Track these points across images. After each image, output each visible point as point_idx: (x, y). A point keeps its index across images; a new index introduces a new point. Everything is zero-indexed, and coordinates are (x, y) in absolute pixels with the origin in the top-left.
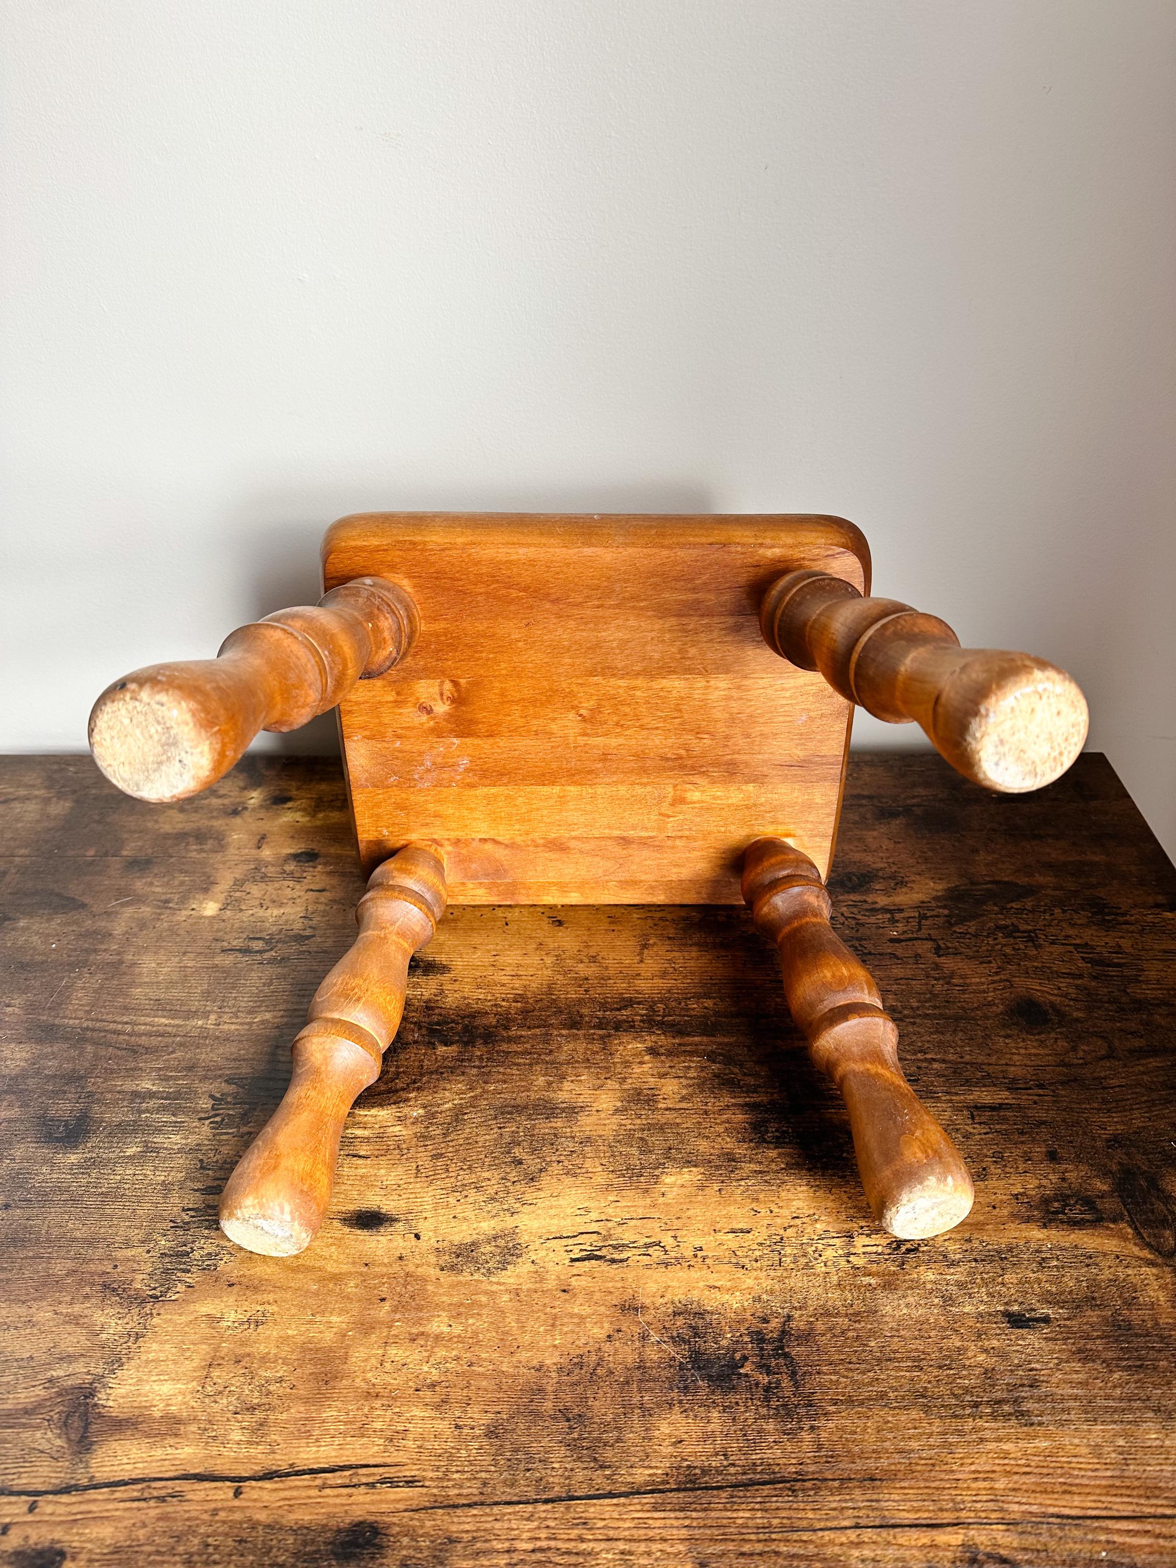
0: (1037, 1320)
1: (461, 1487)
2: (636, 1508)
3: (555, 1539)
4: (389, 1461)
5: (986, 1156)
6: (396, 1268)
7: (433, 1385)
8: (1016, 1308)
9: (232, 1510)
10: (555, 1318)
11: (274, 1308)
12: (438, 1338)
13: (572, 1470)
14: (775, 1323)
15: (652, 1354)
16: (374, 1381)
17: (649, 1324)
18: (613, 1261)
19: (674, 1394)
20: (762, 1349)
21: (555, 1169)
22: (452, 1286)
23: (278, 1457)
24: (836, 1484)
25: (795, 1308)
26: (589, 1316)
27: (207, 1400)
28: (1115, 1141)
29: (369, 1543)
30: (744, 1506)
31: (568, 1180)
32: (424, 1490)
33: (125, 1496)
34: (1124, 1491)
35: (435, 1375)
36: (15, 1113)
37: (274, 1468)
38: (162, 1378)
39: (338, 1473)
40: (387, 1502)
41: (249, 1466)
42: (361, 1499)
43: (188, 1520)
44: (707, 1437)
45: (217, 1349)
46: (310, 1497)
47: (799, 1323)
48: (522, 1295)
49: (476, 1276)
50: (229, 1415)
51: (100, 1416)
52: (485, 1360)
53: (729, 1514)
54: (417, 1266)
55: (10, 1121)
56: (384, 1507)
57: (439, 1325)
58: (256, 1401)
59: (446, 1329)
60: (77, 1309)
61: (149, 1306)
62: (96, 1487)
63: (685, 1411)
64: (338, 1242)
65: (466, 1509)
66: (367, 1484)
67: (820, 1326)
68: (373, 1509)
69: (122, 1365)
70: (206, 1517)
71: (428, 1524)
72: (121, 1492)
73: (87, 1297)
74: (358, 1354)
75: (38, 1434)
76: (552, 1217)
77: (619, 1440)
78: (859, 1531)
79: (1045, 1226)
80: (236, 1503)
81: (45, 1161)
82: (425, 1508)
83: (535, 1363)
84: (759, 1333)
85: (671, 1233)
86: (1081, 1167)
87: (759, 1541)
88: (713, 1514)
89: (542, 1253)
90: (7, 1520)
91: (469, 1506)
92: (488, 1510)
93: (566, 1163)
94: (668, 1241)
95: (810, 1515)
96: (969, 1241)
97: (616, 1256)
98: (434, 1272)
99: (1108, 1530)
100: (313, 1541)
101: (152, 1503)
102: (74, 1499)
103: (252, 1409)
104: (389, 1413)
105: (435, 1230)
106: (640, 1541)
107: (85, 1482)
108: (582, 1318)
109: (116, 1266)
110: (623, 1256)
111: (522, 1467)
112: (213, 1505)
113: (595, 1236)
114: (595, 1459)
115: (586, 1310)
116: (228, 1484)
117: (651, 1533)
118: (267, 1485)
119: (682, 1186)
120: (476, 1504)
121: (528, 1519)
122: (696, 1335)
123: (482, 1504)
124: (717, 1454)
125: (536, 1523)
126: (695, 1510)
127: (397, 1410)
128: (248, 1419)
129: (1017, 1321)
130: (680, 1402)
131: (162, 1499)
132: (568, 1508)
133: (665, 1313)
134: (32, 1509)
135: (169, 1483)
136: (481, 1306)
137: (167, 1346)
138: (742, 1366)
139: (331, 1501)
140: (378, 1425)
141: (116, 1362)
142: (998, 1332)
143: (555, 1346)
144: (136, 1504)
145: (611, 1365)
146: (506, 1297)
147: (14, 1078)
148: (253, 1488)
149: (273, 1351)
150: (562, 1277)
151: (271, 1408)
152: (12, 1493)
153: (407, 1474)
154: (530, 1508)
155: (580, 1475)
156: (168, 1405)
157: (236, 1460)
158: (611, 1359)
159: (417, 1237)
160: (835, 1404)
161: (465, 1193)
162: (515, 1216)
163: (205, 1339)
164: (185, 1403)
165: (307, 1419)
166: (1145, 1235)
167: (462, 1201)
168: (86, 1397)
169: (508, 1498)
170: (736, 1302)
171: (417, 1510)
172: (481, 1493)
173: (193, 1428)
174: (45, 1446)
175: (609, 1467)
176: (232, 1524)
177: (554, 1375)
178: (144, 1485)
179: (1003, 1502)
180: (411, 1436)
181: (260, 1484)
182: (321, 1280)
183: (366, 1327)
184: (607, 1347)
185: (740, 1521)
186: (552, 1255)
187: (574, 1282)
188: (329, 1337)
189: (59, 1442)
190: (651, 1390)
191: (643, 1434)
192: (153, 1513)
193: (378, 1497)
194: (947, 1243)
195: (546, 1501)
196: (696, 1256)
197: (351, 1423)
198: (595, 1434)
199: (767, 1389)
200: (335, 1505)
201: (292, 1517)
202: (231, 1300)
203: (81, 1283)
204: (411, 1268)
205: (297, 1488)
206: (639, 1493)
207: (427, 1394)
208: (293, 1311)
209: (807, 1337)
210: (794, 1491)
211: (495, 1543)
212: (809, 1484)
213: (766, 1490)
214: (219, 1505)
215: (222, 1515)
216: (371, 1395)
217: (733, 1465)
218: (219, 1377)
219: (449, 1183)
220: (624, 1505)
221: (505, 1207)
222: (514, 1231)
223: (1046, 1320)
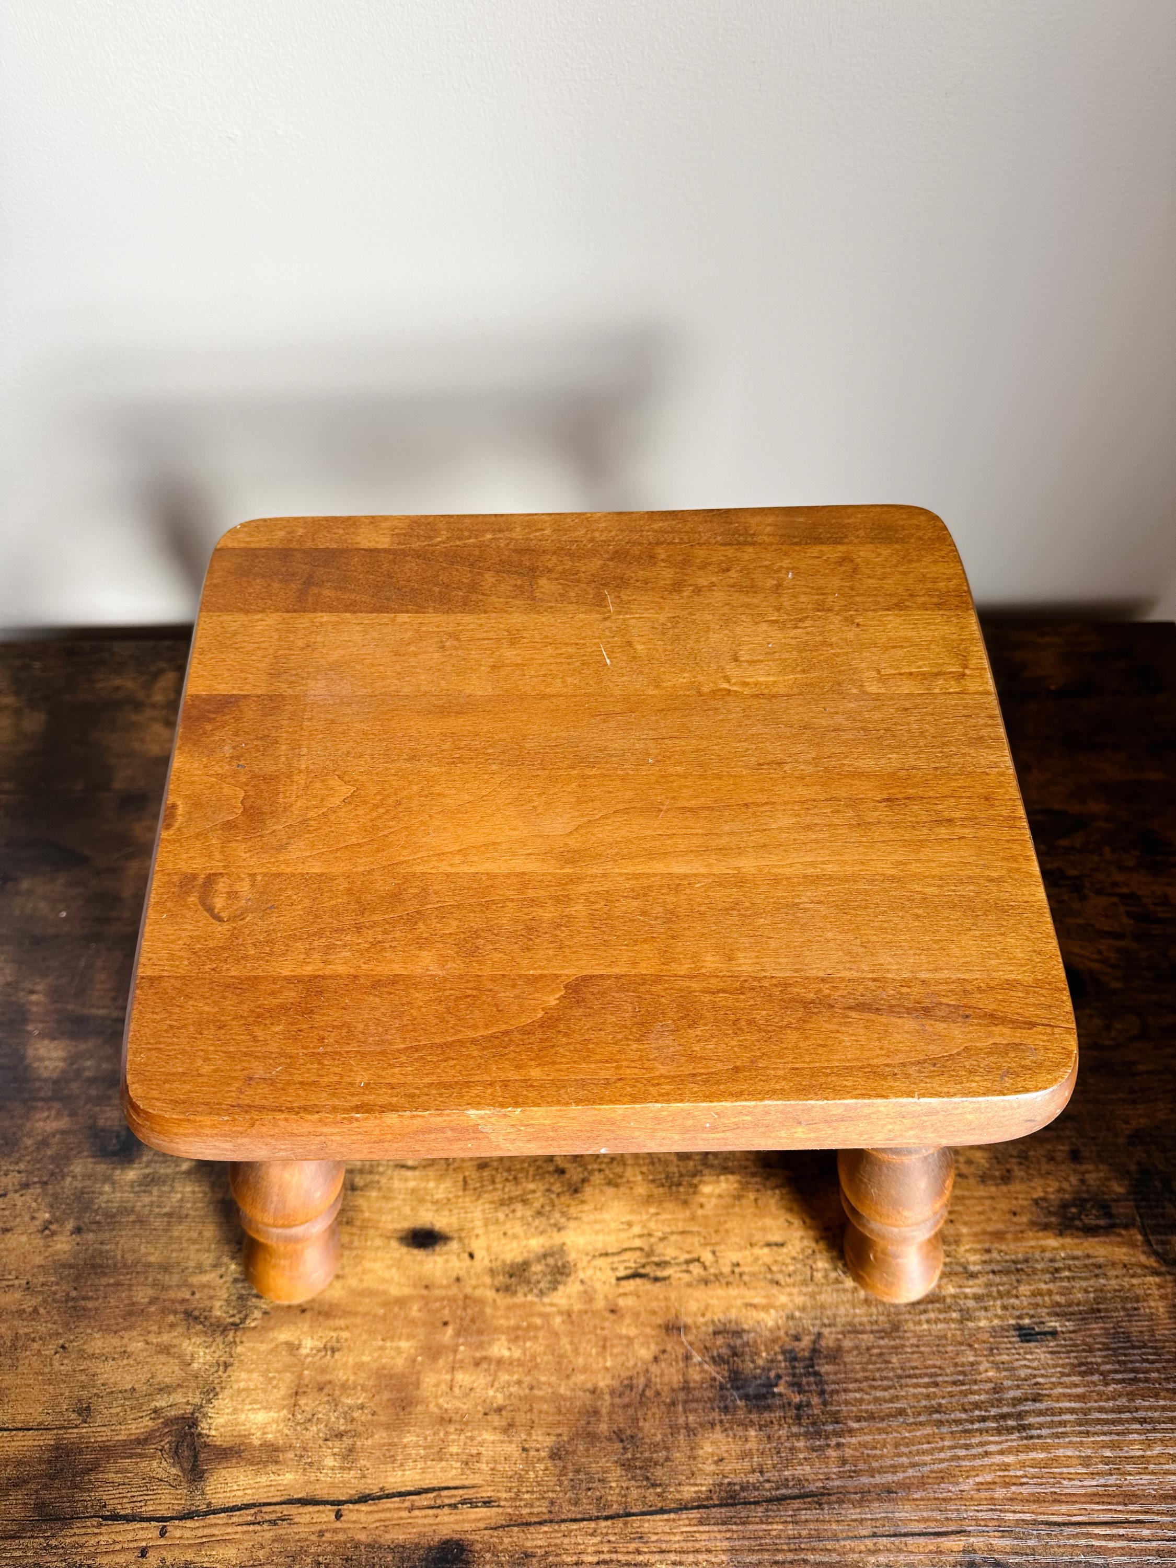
0: (1045, 1333)
1: (532, 1506)
2: (684, 1523)
3: (616, 1552)
4: (466, 1483)
5: (1012, 1156)
6: (454, 1290)
7: (499, 1410)
8: (1027, 1321)
9: (335, 1531)
10: (605, 1339)
11: (345, 1335)
12: (500, 1362)
13: (628, 1488)
14: (806, 1342)
15: (695, 1375)
16: (446, 1406)
17: (691, 1344)
18: (656, 1279)
19: (715, 1415)
20: (794, 1368)
21: (597, 1178)
22: (510, 1308)
23: (369, 1481)
24: (858, 1497)
25: (825, 1325)
26: (636, 1337)
27: (298, 1428)
28: (1137, 1137)
29: (456, 1559)
30: (777, 1519)
31: (610, 1191)
32: (500, 1510)
33: (241, 1520)
34: (1106, 1500)
35: (500, 1399)
36: (63, 1123)
37: (367, 1492)
38: (255, 1406)
39: (424, 1496)
40: (469, 1521)
41: (345, 1491)
42: (446, 1519)
43: (298, 1541)
44: (744, 1455)
45: (300, 1377)
46: (401, 1518)
47: (829, 1339)
48: (574, 1317)
49: (530, 1298)
50: (321, 1442)
51: (206, 1445)
52: (544, 1384)
53: (764, 1527)
54: (475, 1288)
55: (63, 1132)
56: (467, 1526)
57: (500, 1349)
58: (342, 1428)
59: (506, 1353)
60: (165, 1338)
61: (231, 1334)
62: (215, 1512)
63: (726, 1430)
64: (398, 1264)
65: (538, 1527)
66: (450, 1505)
67: (847, 1344)
68: (457, 1528)
69: (217, 1394)
70: (314, 1538)
71: (506, 1540)
72: (237, 1517)
73: (172, 1326)
74: (429, 1380)
75: (155, 1464)
76: (597, 1233)
77: (667, 1459)
78: (875, 1540)
79: (1061, 1234)
80: (338, 1525)
81: (108, 1179)
82: (502, 1526)
83: (589, 1386)
84: (791, 1351)
85: (709, 1248)
86: (1101, 1167)
87: (790, 1551)
88: (751, 1527)
89: (590, 1272)
90: (144, 1544)
91: (540, 1523)
92: (556, 1527)
93: (607, 1172)
94: (707, 1257)
95: (834, 1526)
96: (988, 1251)
97: (659, 1274)
98: (490, 1294)
99: (1088, 1535)
100: (409, 1559)
101: (265, 1526)
102: (197, 1524)
103: (340, 1435)
104: (463, 1437)
105: (488, 1249)
106: (688, 1553)
107: (203, 1508)
108: (630, 1340)
109: (193, 1294)
110: (665, 1273)
111: (584, 1486)
112: (318, 1528)
113: (638, 1253)
114: (647, 1479)
115: (632, 1332)
116: (329, 1507)
117: (697, 1545)
118: (363, 1507)
119: (720, 1196)
120: (545, 1521)
121: (592, 1535)
122: (735, 1354)
123: (551, 1521)
124: (753, 1471)
125: (599, 1538)
126: (735, 1524)
127: (469, 1434)
128: (338, 1446)
129: (1026, 1335)
130: (721, 1422)
131: (273, 1523)
132: (625, 1524)
133: (707, 1333)
134: (163, 1533)
135: (277, 1508)
136: (537, 1328)
137: (255, 1375)
138: (776, 1385)
139: (420, 1521)
140: (454, 1449)
141: (211, 1392)
142: (1009, 1346)
143: (607, 1369)
144: (251, 1528)
145: (659, 1387)
146: (558, 1320)
147: (56, 1082)
148: (351, 1511)
149: (352, 1378)
150: (610, 1297)
151: (357, 1435)
152: (143, 1520)
153: (484, 1495)
154: (593, 1525)
155: (635, 1493)
156: (264, 1433)
157: (333, 1485)
158: (658, 1380)
159: (471, 1256)
160: (859, 1421)
161: (512, 1207)
162: (562, 1232)
163: (287, 1368)
164: (280, 1431)
165: (390, 1444)
166: (1153, 1242)
167: (511, 1215)
168: (190, 1427)
169: (573, 1516)
170: (770, 1319)
171: (495, 1529)
172: (550, 1512)
173: (290, 1455)
174: (162, 1474)
175: (660, 1485)
176: (338, 1544)
177: (607, 1397)
178: (256, 1510)
179: (1001, 1511)
180: (484, 1459)
181: (357, 1507)
182: (385, 1304)
183: (433, 1352)
184: (654, 1369)
185: (774, 1533)
186: (599, 1274)
187: (621, 1302)
188: (400, 1363)
189: (174, 1471)
190: (696, 1411)
191: (688, 1453)
192: (268, 1535)
193: (461, 1517)
194: (967, 1255)
195: (607, 1518)
196: (733, 1272)
197: (430, 1447)
198: (647, 1454)
199: (799, 1407)
200: (424, 1525)
201: (388, 1536)
202: (306, 1328)
203: (164, 1311)
204: (468, 1290)
205: (389, 1510)
206: (686, 1508)
207: (496, 1420)
208: (365, 1337)
209: (835, 1355)
210: (820, 1504)
211: (564, 1557)
212: (833, 1498)
213: (797, 1504)
214: (324, 1527)
215: (328, 1536)
216: (444, 1420)
217: (768, 1481)
218: (306, 1404)
219: (497, 1196)
220: (674, 1520)
221: (552, 1221)
222: (561, 1250)
223: (1054, 1333)
